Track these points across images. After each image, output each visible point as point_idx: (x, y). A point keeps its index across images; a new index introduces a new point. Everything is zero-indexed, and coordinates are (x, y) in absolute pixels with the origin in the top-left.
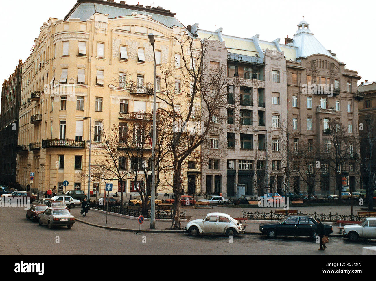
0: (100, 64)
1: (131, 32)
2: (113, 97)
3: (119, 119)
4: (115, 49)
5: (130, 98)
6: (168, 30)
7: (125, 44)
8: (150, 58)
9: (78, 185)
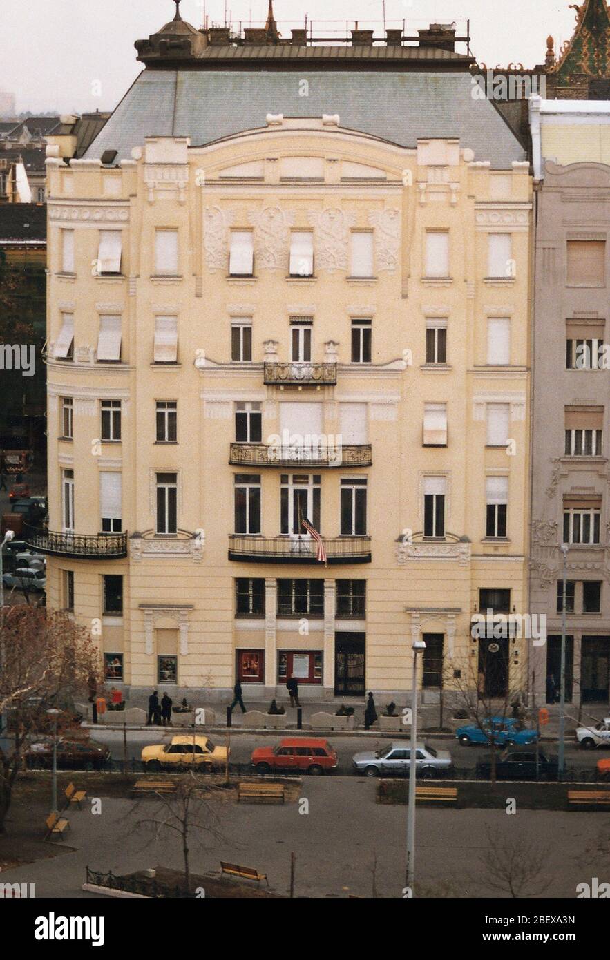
0: (167, 297)
1: (267, 181)
2: (207, 396)
3: (231, 463)
4: (211, 246)
5: (263, 394)
6: (401, 155)
7: (244, 225)
8: (331, 260)
9: (117, 659)
